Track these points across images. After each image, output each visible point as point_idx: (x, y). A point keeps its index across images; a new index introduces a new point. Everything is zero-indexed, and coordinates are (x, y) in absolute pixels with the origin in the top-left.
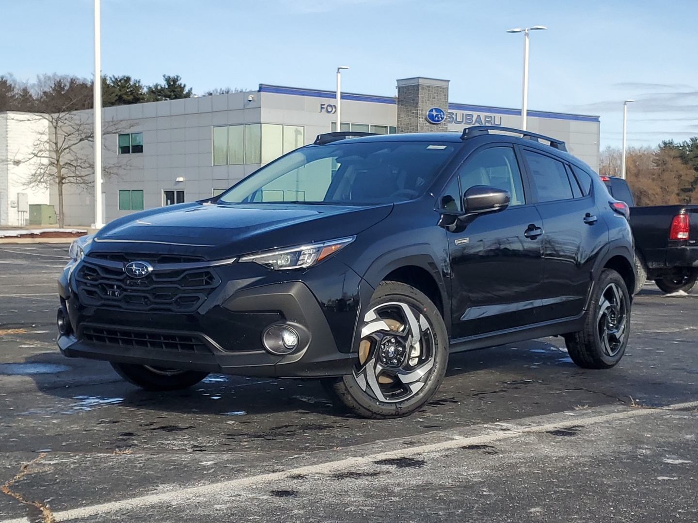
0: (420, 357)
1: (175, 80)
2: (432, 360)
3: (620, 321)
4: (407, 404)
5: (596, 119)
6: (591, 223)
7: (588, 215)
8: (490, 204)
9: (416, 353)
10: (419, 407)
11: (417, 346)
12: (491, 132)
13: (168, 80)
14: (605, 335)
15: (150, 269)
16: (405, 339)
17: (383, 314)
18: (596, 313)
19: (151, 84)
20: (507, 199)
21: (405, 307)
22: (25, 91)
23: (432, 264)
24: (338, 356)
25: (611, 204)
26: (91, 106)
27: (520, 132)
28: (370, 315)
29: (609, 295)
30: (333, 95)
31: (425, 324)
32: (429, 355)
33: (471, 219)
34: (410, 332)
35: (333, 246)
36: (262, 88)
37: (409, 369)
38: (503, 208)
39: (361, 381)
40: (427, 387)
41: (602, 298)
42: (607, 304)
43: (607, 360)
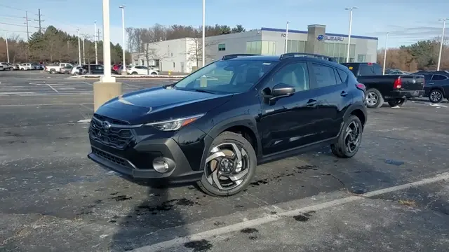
0: (242, 168)
1: (240, 26)
2: (247, 170)
3: (356, 137)
4: (234, 190)
5: (377, 39)
6: (344, 96)
7: (343, 92)
8: (284, 93)
9: (240, 166)
10: (238, 192)
11: (241, 162)
13: (238, 26)
14: (349, 144)
15: (110, 126)
16: (234, 160)
17: (221, 148)
18: (344, 135)
19: (233, 28)
20: (294, 90)
21: (234, 145)
22: (196, 30)
23: (250, 124)
24: (192, 173)
25: (356, 85)
26: (202, 37)
27: (313, 55)
28: (215, 149)
29: (352, 126)
30: (285, 31)
31: (244, 153)
32: (246, 167)
33: (277, 99)
34: (236, 156)
35: (192, 118)
36: (262, 29)
37: (236, 173)
38: (292, 95)
39: (210, 180)
40: (244, 183)
41: (348, 128)
42: (351, 131)
43: (349, 154)
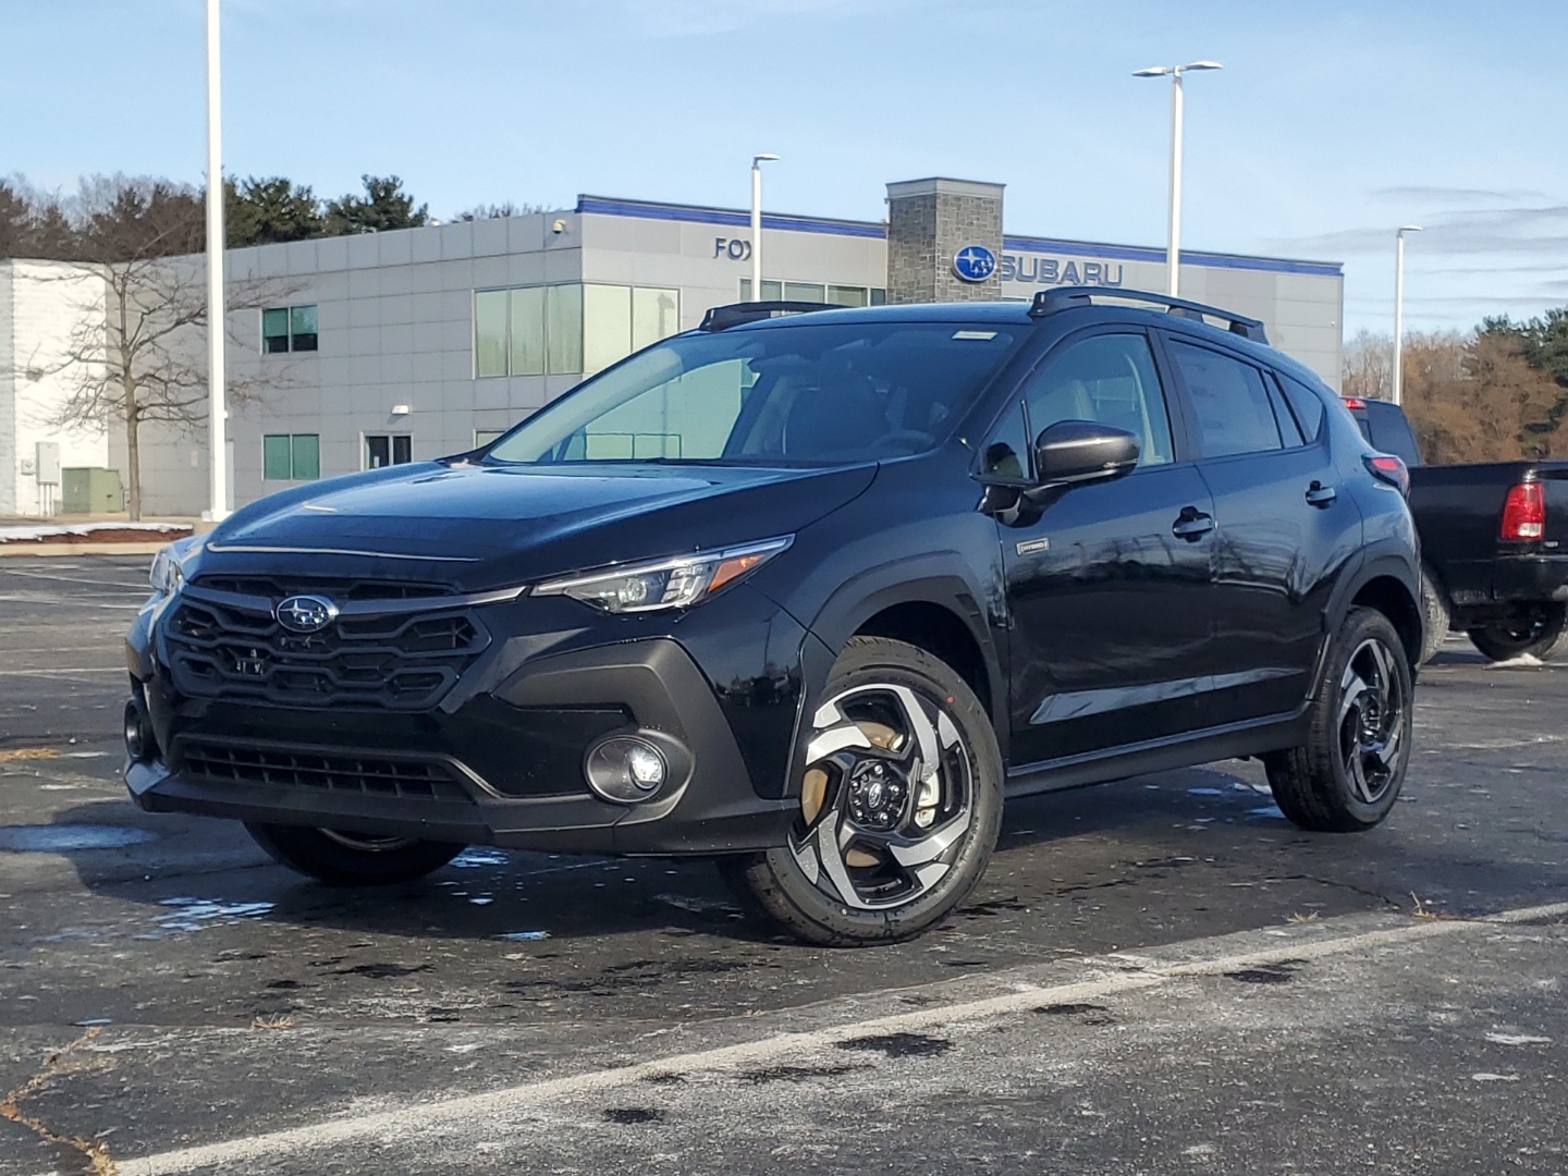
0: (939, 807)
1: (389, 187)
2: (966, 812)
3: (1388, 724)
5: (1334, 270)
6: (1322, 504)
7: (1315, 486)
8: (1093, 463)
9: (930, 797)
10: (938, 920)
11: (933, 781)
12: (1096, 300)
13: (373, 187)
14: (1356, 755)
15: (333, 612)
16: (906, 766)
17: (855, 710)
18: (1334, 706)
19: (336, 196)
20: (1134, 452)
21: (906, 695)
22: (53, 212)
23: (966, 598)
24: (755, 806)
25: (1367, 460)
26: (201, 246)
27: (1163, 299)
28: (827, 714)
29: (1364, 666)
30: (743, 218)
31: (950, 733)
32: (959, 802)
33: (1052, 496)
34: (916, 751)
35: (743, 558)
36: (585, 204)
37: (915, 834)
38: (1124, 471)
39: (807, 862)
40: (956, 875)
41: (1348, 672)
42: (1360, 685)
43: (1360, 811)
